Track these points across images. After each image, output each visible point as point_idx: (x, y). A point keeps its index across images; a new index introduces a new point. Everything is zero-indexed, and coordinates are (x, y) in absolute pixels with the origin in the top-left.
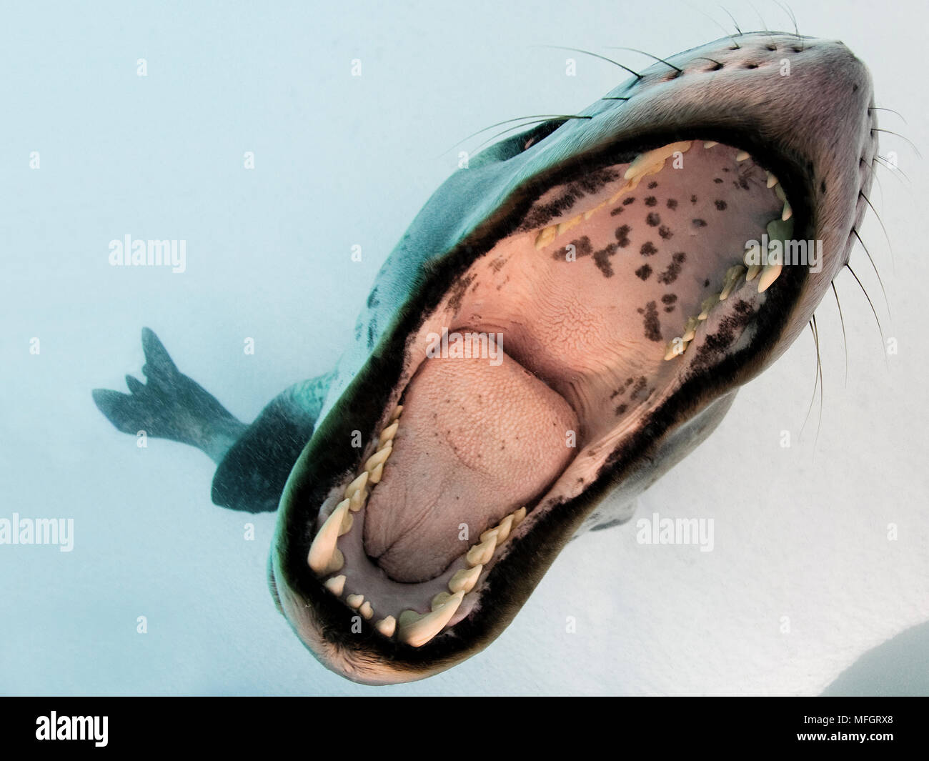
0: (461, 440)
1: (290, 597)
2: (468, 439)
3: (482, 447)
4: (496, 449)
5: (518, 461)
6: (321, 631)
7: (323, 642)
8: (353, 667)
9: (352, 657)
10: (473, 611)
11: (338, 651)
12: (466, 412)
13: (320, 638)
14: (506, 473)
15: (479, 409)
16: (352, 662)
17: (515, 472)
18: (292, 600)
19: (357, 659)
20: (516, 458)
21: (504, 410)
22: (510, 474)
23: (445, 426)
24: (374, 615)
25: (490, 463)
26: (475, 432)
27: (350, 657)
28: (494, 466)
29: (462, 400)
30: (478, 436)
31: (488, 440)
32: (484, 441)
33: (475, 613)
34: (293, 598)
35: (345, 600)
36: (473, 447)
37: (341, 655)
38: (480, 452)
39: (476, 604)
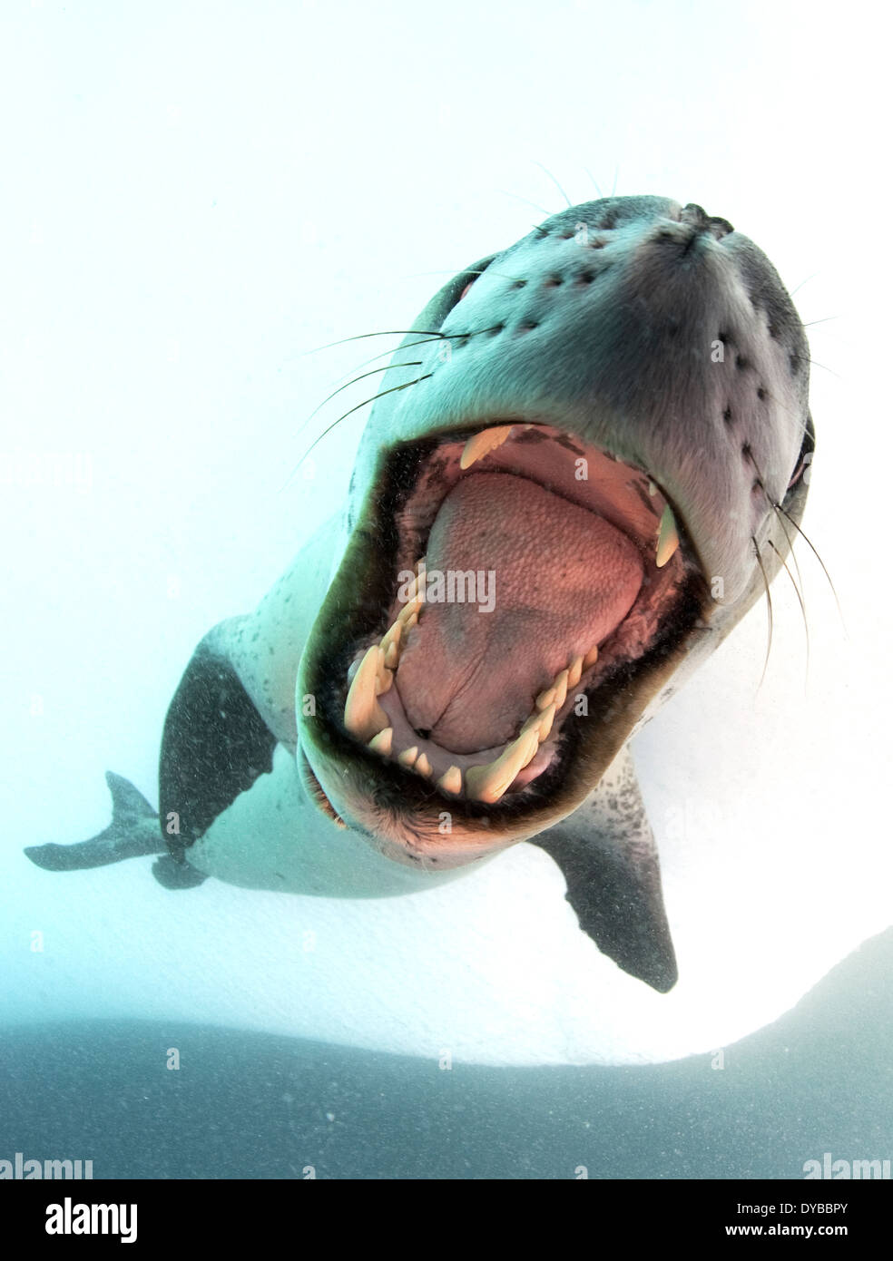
0: (508, 574)
1: (329, 766)
2: (518, 572)
3: (538, 578)
4: (555, 578)
5: (584, 591)
6: (372, 796)
7: (375, 810)
8: (417, 836)
9: (413, 820)
10: (551, 764)
11: (395, 817)
12: (509, 539)
13: (373, 806)
14: (571, 608)
15: (527, 528)
16: (415, 828)
17: (582, 606)
18: (330, 769)
19: (419, 823)
20: (581, 587)
21: (561, 526)
22: (577, 609)
23: (484, 563)
24: (433, 773)
25: (550, 597)
26: (525, 562)
27: (411, 822)
28: (556, 601)
29: (503, 525)
30: (531, 565)
31: (544, 568)
32: (539, 570)
33: (554, 766)
34: (332, 766)
35: (397, 759)
36: (527, 579)
37: (399, 822)
38: (537, 585)
39: (554, 756)
